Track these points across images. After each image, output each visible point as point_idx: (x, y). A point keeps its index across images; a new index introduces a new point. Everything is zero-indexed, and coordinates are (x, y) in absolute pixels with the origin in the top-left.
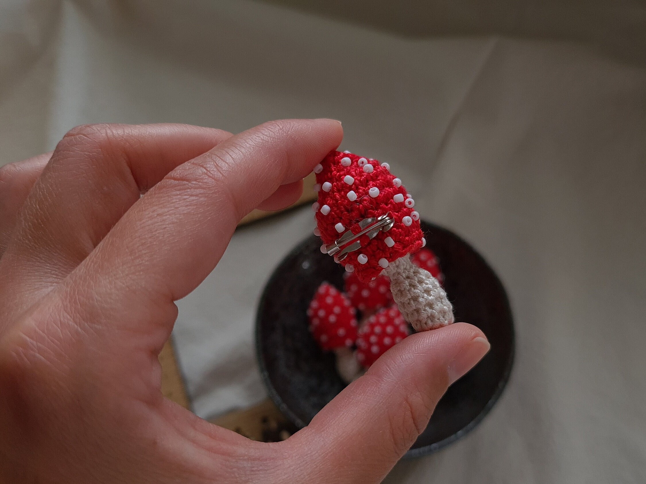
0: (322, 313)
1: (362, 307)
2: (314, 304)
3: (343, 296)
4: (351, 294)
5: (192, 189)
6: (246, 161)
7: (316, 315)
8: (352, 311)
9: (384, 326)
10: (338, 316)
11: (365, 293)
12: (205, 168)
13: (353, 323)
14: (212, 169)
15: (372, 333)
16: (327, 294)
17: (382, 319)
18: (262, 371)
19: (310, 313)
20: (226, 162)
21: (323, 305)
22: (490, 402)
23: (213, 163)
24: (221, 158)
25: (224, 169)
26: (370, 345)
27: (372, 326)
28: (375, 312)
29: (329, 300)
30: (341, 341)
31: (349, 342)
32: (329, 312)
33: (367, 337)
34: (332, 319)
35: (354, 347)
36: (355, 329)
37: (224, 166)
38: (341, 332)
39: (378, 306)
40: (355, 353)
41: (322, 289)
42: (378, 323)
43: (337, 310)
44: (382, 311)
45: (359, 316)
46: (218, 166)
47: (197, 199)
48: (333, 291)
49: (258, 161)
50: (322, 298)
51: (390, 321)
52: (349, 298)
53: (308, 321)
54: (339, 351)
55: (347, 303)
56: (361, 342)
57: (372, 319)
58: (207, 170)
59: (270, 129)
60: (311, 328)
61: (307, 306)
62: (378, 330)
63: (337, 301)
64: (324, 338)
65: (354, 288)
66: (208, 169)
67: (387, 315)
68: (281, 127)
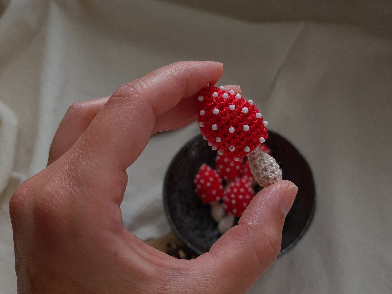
0: (202, 181)
1: (226, 178)
2: (198, 176)
3: (215, 171)
4: (219, 171)
5: (126, 102)
6: (159, 83)
7: (199, 182)
8: (220, 180)
9: (239, 188)
10: (212, 183)
11: (228, 170)
12: (133, 88)
13: (221, 187)
14: (137, 88)
15: (232, 192)
16: (205, 170)
17: (238, 184)
18: (167, 215)
19: (195, 181)
20: (146, 84)
21: (203, 177)
22: (301, 233)
23: (138, 85)
24: (144, 81)
25: (145, 87)
26: (231, 199)
27: (232, 188)
28: (234, 181)
29: (207, 174)
30: (213, 198)
31: (218, 198)
32: (207, 180)
33: (229, 195)
34: (209, 184)
35: (221, 202)
36: (222, 191)
37: (145, 86)
38: (214, 192)
39: (235, 178)
40: (222, 205)
41: (202, 168)
42: (235, 187)
43: (211, 179)
44: (238, 180)
45: (224, 183)
46: (142, 86)
47: (129, 108)
48: (209, 169)
49: (166, 83)
50: (203, 173)
51: (242, 185)
52: (218, 173)
53: (194, 186)
54: (212, 204)
55: (217, 175)
56: (225, 198)
57: (232, 184)
58: (134, 89)
59: (176, 66)
60: (196, 191)
61: (194, 178)
62: (235, 190)
63: (211, 175)
64: (204, 196)
65: (221, 167)
66: (136, 88)
67: (241, 182)
68: (183, 65)
